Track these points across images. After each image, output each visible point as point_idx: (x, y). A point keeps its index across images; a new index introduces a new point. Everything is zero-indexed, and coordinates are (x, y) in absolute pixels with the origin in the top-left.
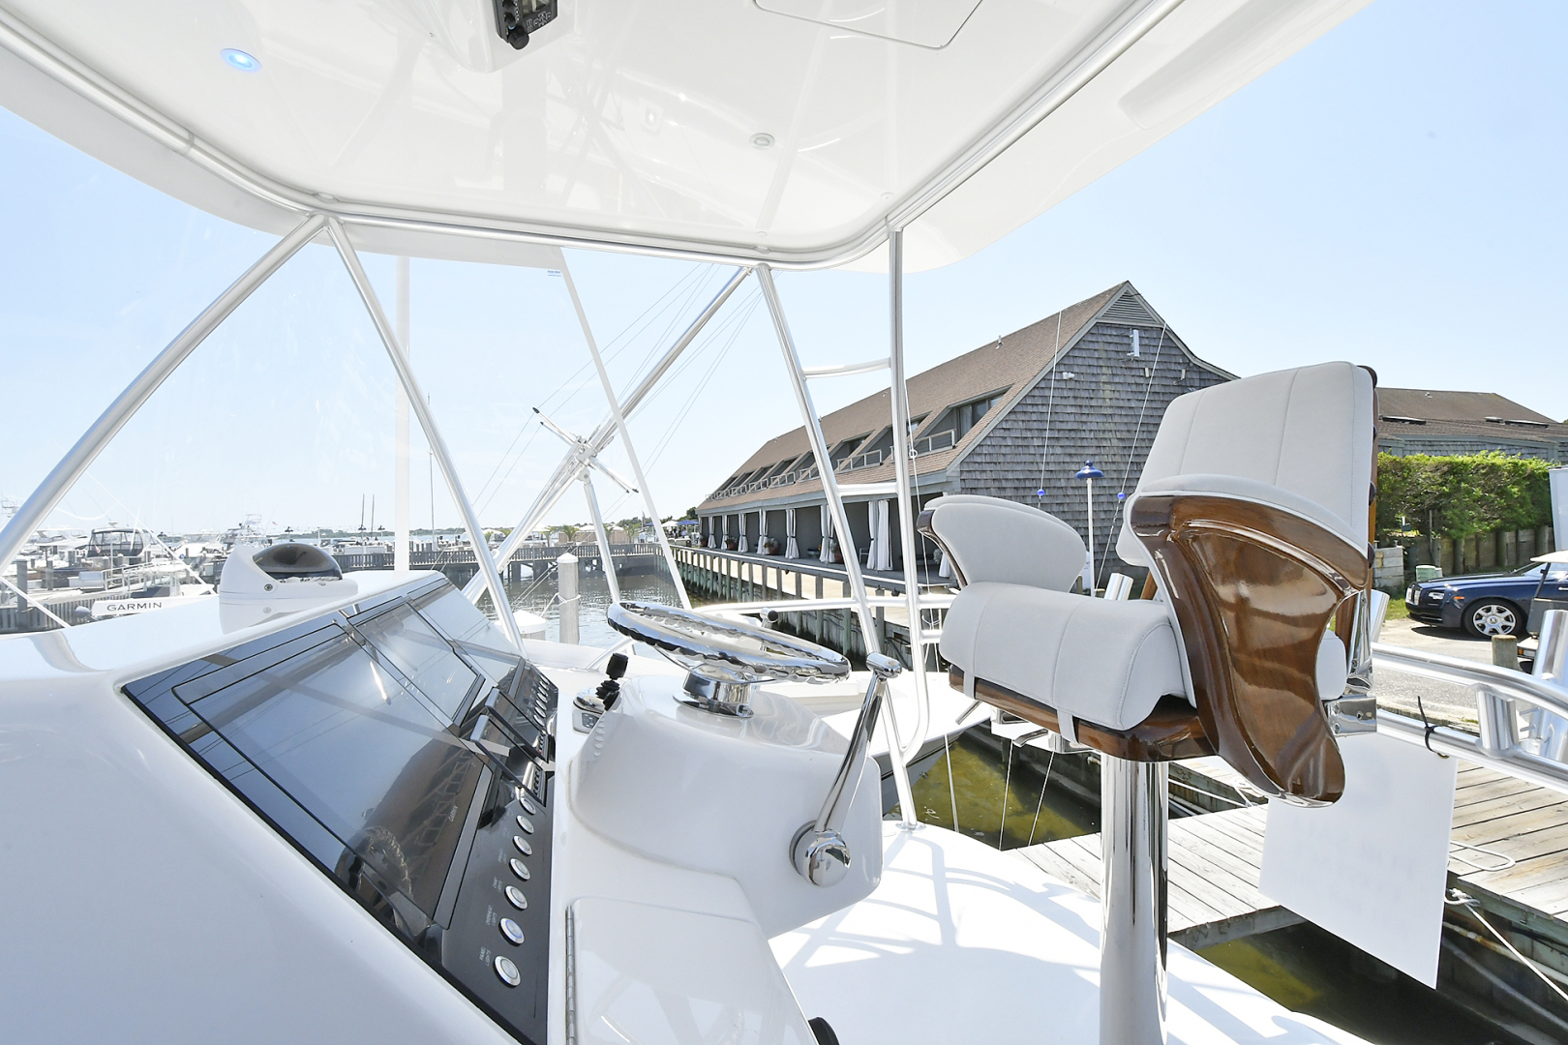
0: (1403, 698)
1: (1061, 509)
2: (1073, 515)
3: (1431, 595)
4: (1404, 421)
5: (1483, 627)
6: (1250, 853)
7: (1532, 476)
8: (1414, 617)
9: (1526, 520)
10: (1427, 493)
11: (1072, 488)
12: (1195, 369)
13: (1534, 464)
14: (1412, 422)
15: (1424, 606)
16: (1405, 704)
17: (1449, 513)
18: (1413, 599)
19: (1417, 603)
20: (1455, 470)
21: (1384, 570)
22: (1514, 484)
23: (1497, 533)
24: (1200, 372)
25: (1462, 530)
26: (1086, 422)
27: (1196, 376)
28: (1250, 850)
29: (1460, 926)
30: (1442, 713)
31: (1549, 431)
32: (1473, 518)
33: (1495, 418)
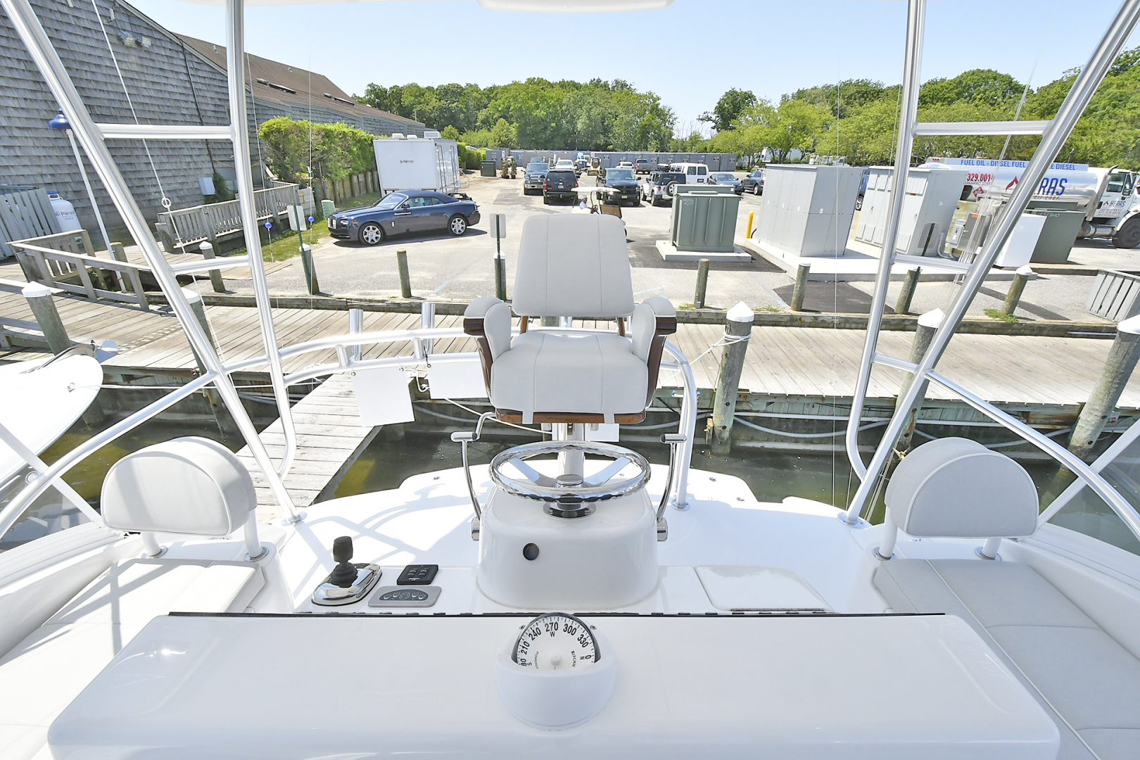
0: (359, 291)
1: (12, 153)
2: (30, 160)
3: (342, 222)
4: (283, 89)
5: (367, 239)
6: (341, 410)
7: (360, 141)
8: (333, 236)
9: (362, 168)
10: (316, 150)
11: (19, 128)
12: (122, 11)
13: (362, 133)
14: (288, 91)
15: (339, 229)
16: (361, 294)
17: (329, 164)
18: (332, 225)
19: (335, 228)
20: (328, 134)
21: (306, 204)
22: (355, 145)
23: (350, 176)
24: (129, 16)
25: (336, 175)
26: (8, 48)
27: (125, 19)
28: (340, 407)
29: (424, 399)
30: (379, 296)
31: (355, 109)
32: (340, 167)
33: (328, 94)
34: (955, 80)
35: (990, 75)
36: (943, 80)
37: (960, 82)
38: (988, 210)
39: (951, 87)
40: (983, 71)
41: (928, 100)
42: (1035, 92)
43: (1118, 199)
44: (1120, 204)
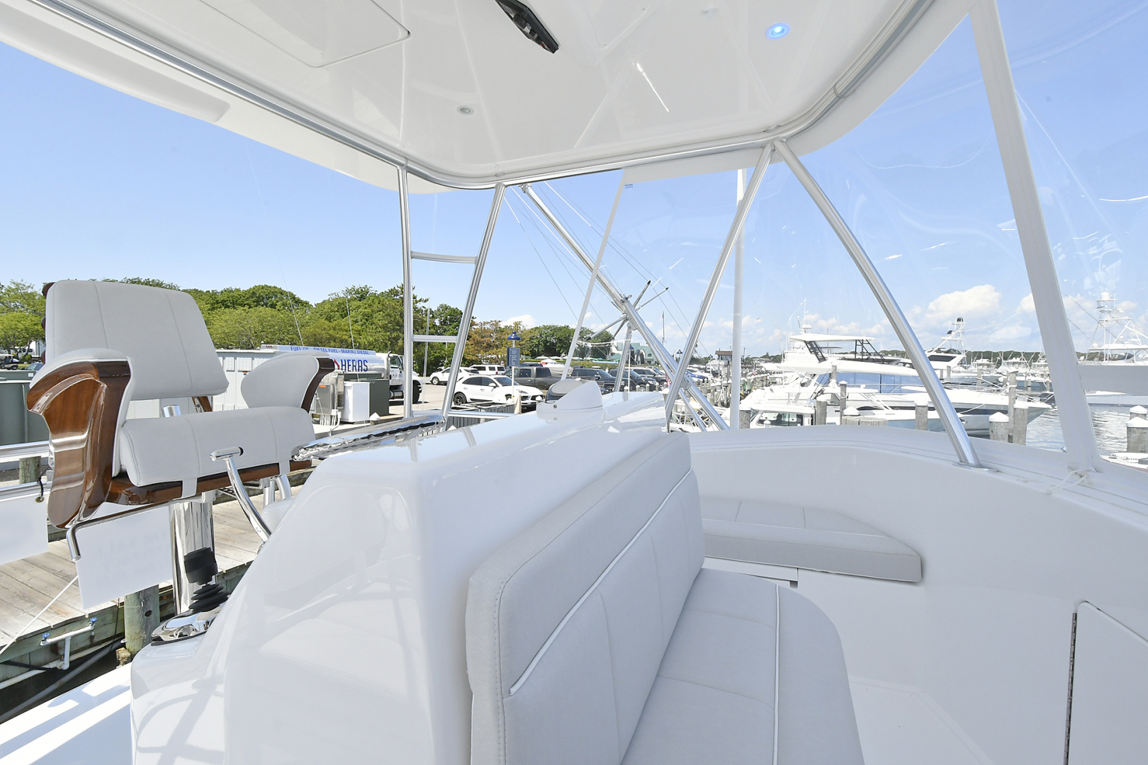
34: (248, 291)
35: (276, 290)
36: (238, 290)
37: (254, 293)
38: (330, 381)
39: (247, 296)
40: (270, 287)
41: (229, 304)
42: (314, 306)
43: (398, 373)
44: (400, 376)
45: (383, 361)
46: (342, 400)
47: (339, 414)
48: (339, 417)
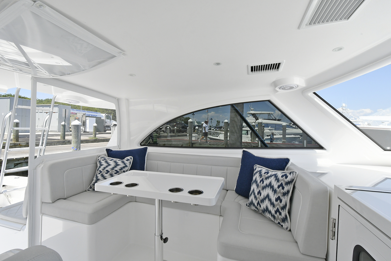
43: (109, 121)
44: (110, 122)
45: (103, 116)
46: (85, 123)
47: (83, 128)
48: (83, 129)
